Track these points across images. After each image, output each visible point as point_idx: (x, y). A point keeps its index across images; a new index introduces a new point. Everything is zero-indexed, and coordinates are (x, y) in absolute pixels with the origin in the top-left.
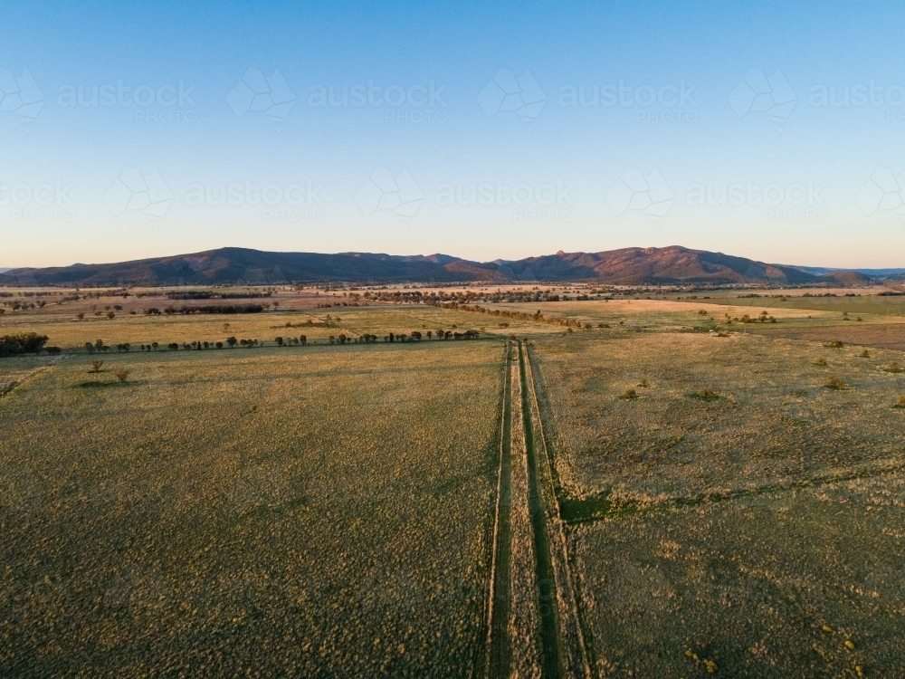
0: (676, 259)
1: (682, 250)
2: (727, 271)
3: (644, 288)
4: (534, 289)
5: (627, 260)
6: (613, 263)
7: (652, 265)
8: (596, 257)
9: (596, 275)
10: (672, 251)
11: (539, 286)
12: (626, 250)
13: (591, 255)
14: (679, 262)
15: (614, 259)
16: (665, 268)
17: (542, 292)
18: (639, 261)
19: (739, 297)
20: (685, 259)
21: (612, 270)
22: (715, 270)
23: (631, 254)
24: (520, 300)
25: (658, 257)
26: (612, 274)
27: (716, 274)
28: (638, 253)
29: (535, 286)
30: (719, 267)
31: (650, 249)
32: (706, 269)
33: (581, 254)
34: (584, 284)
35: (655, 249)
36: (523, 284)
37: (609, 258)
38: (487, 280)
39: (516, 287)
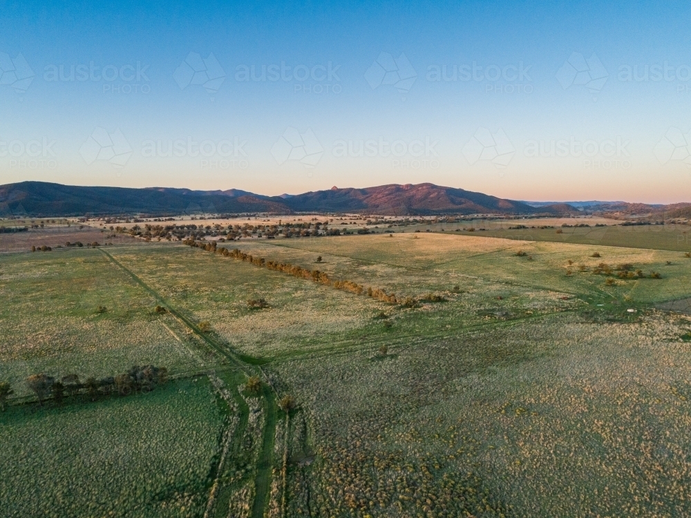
0: (429, 193)
1: (432, 187)
2: (470, 204)
3: (411, 219)
4: (313, 220)
5: (389, 194)
6: (379, 196)
7: (410, 198)
8: (363, 191)
9: (365, 207)
10: (424, 187)
11: (317, 217)
12: (387, 186)
13: (359, 190)
14: (432, 196)
15: (379, 193)
16: (420, 200)
17: (320, 224)
18: (399, 195)
19: (510, 228)
20: (436, 193)
21: (377, 202)
22: (461, 203)
23: (392, 189)
24: (298, 235)
25: (414, 192)
26: (378, 206)
27: (463, 206)
28: (397, 189)
29: (314, 217)
30: (463, 200)
31: (407, 186)
32: (453, 202)
33: (352, 189)
34: (357, 215)
35: (411, 185)
36: (303, 215)
37: (375, 192)
38: (272, 211)
39: (297, 218)
